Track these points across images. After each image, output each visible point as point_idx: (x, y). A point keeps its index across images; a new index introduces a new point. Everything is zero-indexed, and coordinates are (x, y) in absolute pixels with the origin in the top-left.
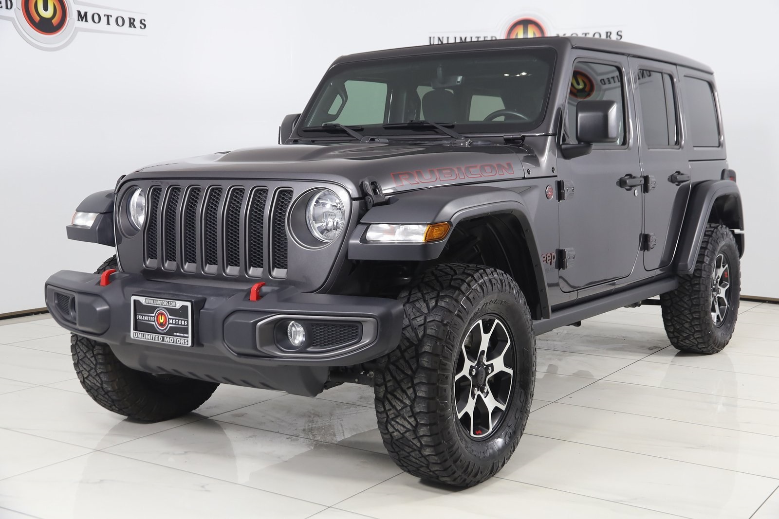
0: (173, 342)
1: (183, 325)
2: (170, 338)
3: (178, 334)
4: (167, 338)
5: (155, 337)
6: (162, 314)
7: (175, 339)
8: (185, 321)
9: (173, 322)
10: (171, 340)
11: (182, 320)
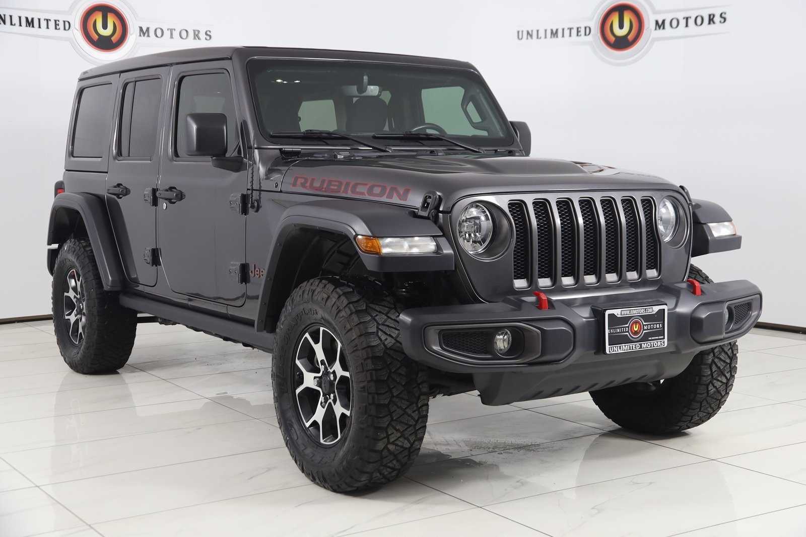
0: (651, 347)
1: (658, 328)
2: (647, 343)
3: (653, 338)
4: (644, 344)
5: (632, 347)
6: (636, 323)
7: (652, 343)
8: (659, 324)
9: (647, 327)
10: (649, 345)
11: (656, 324)
